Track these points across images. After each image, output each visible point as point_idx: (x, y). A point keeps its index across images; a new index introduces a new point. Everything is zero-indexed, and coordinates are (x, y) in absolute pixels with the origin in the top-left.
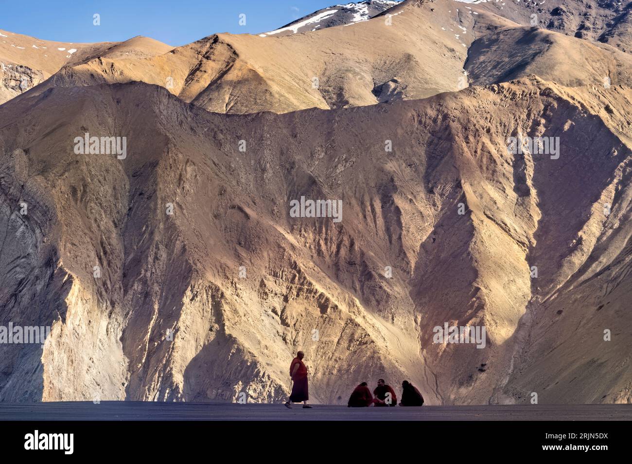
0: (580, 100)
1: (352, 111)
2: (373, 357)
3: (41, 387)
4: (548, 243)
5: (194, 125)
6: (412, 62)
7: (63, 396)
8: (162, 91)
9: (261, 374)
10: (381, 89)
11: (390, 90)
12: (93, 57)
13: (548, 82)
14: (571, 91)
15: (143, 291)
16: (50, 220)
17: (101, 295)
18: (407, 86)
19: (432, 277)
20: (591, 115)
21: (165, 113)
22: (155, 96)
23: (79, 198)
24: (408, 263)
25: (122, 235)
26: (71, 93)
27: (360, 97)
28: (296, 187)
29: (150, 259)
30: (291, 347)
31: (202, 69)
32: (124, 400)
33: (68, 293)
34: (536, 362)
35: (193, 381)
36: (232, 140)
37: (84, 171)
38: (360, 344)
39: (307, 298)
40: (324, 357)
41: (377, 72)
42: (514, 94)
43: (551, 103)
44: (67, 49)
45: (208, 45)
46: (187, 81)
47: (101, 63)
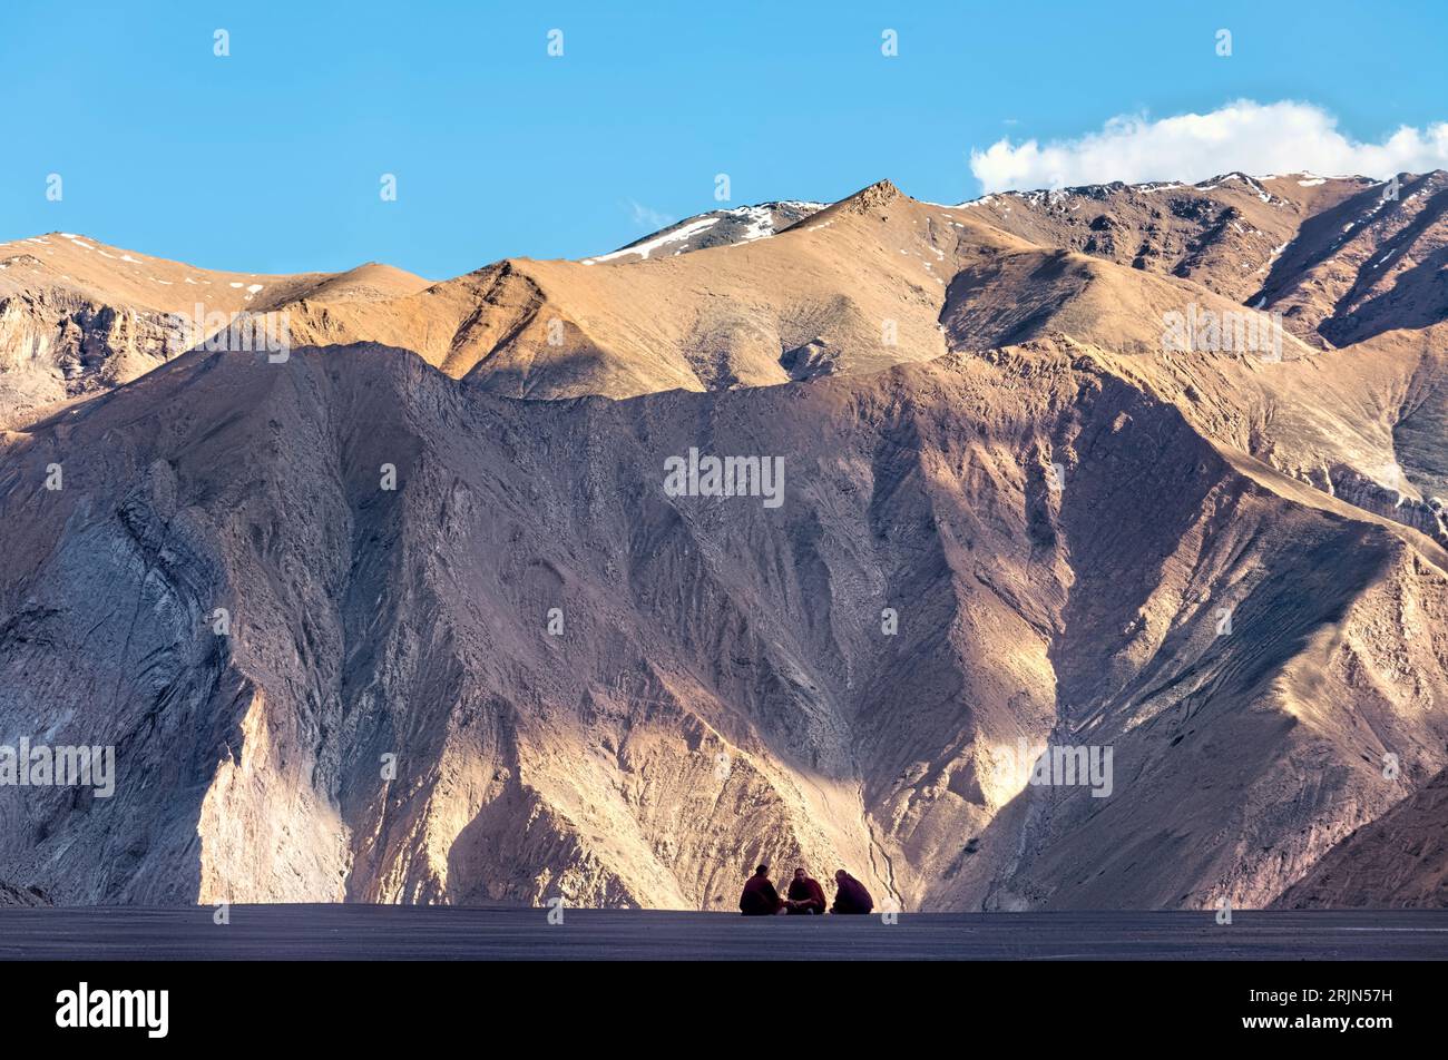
0: (1141, 376)
1: (744, 395)
2: (779, 826)
3: (197, 878)
4: (1086, 626)
5: (467, 418)
6: (848, 310)
7: (236, 893)
8: (413, 358)
9: (584, 856)
10: (795, 357)
11: (811, 359)
12: (292, 300)
13: (1086, 346)
14: (1125, 361)
15: (376, 709)
16: (215, 584)
17: (303, 717)
18: (840, 352)
19: (883, 687)
20: (1162, 403)
21: (416, 397)
22: (400, 366)
23: (266, 546)
24: (841, 661)
25: (341, 610)
26: (253, 362)
27: (759, 371)
28: (646, 527)
29: (390, 654)
30: (637, 808)
31: (483, 320)
32: (342, 901)
33: (245, 712)
34: (1065, 835)
35: (463, 867)
36: (534, 445)
37: (275, 498)
38: (756, 804)
39: (665, 722)
40: (693, 827)
41: (787, 329)
42: (1027, 366)
43: (1091, 382)
44: (246, 286)
45: (493, 278)
46: (455, 341)
47: (306, 310)
